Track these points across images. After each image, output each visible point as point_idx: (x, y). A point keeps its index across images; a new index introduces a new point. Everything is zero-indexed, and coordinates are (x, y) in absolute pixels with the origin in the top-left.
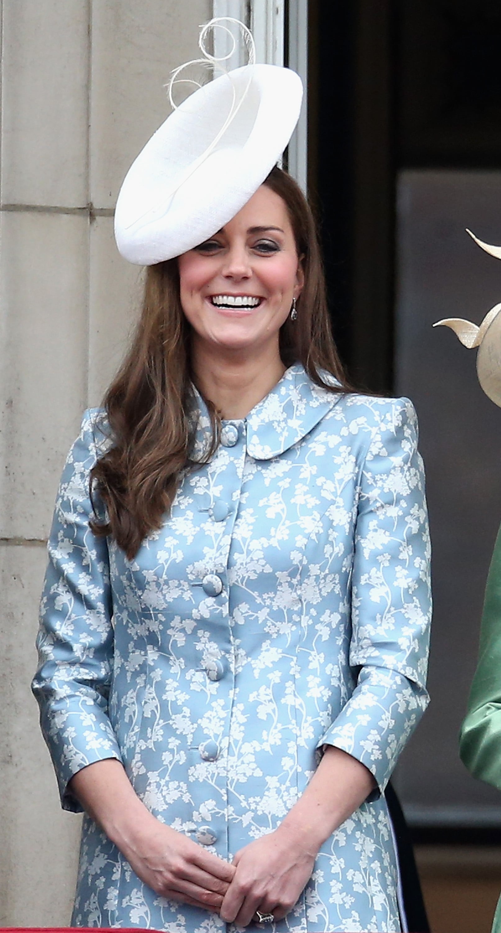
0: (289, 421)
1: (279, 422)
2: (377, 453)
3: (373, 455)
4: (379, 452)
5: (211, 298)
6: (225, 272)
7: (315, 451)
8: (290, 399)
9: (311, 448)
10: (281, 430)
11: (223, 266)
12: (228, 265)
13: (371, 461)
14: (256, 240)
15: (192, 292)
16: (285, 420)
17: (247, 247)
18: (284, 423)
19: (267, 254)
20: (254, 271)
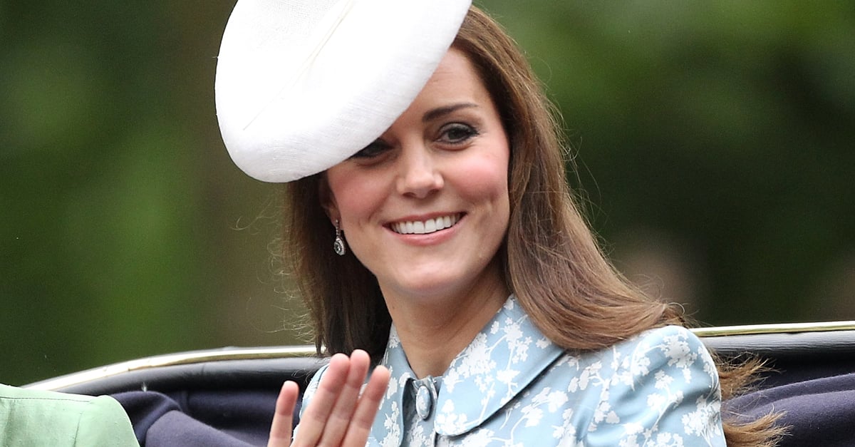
0: (499, 373)
1: (484, 376)
2: (602, 420)
3: (596, 424)
4: (605, 418)
5: (391, 226)
6: (402, 187)
7: (527, 419)
8: (505, 339)
9: (523, 414)
10: (486, 388)
11: (397, 177)
12: (403, 175)
13: (594, 432)
14: (438, 128)
15: (359, 224)
16: (494, 373)
17: (428, 142)
18: (491, 376)
19: (459, 146)
20: (445, 177)
